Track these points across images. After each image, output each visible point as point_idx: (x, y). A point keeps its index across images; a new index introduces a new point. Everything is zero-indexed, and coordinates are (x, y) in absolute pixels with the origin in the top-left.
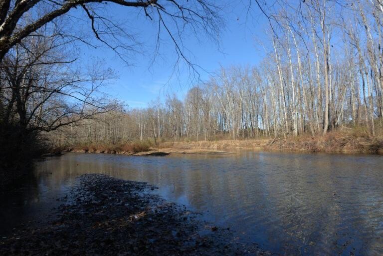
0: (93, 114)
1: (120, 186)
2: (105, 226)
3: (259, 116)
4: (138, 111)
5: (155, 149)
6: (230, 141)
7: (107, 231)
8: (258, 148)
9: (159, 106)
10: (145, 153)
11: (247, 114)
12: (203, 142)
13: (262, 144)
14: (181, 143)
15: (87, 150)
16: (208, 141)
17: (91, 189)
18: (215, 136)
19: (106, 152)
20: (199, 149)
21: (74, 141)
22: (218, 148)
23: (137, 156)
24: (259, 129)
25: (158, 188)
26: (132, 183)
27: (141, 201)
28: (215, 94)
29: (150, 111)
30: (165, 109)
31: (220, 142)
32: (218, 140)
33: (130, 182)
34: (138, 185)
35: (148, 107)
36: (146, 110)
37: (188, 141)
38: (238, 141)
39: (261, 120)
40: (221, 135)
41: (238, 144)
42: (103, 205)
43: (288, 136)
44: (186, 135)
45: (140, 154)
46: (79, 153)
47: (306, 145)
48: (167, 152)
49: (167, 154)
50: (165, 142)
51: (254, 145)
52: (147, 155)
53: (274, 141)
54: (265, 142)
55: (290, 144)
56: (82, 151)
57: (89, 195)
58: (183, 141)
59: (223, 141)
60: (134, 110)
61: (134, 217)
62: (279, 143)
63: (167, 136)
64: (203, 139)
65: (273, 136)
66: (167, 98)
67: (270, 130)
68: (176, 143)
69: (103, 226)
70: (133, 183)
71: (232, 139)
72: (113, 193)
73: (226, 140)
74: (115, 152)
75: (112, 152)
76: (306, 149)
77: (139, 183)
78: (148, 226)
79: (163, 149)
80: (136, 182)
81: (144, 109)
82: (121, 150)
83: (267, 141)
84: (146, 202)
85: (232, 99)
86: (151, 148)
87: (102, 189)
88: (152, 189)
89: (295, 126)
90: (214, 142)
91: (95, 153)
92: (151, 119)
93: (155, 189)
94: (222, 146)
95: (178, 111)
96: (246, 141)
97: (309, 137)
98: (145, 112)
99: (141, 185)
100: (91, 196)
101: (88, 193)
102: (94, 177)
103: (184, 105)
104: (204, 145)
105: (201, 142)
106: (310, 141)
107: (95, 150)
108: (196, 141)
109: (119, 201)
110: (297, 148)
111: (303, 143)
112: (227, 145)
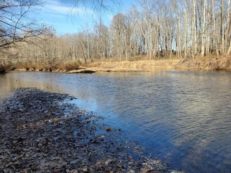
0: (24, 38)
1: (46, 97)
2: (23, 128)
3: (174, 40)
4: (70, 35)
5: (84, 67)
6: (147, 61)
7: (22, 131)
8: (169, 67)
9: (87, 31)
10: (75, 71)
11: (163, 37)
12: (125, 62)
13: (173, 64)
14: (107, 63)
15: (28, 69)
16: (129, 61)
17: (21, 100)
18: (135, 57)
19: (44, 70)
20: (121, 68)
21: (16, 61)
22: (137, 67)
23: (69, 73)
24: (173, 51)
25: (76, 99)
26: (56, 95)
27: (59, 108)
28: (136, 20)
29: (80, 35)
30: (93, 34)
31: (139, 62)
32: (137, 60)
33: (55, 94)
34: (61, 96)
35: (78, 32)
36: (77, 34)
37: (112, 62)
38: (153, 61)
39: (175, 43)
40: (140, 56)
41: (153, 64)
42: (27, 112)
43: (196, 56)
44: (111, 56)
45: (71, 71)
46: (21, 71)
47: (210, 64)
48: (94, 71)
49: (94, 72)
50: (93, 62)
51: (167, 64)
52: (77, 73)
53: (184, 61)
54: (176, 61)
55: (196, 64)
56: (24, 70)
57: (18, 104)
58: (108, 61)
59: (141, 61)
60: (67, 34)
61: (48, 121)
62: (188, 63)
63: (95, 57)
64: (124, 60)
65: (183, 57)
66: (95, 24)
67: (181, 52)
68: (103, 63)
69: (21, 128)
70: (58, 95)
71: (148, 59)
72: (38, 102)
73: (144, 60)
74: (51, 70)
75: (49, 70)
76: (209, 68)
77: (62, 95)
78: (57, 128)
79: (91, 68)
80: (59, 94)
81: (75, 34)
82: (56, 68)
83: (178, 61)
84: (62, 110)
85: (150, 24)
86: (81, 67)
87: (30, 100)
88: (71, 100)
89: (203, 49)
90: (134, 62)
91: (34, 71)
92: (82, 43)
93: (73, 99)
94: (140, 65)
95: (104, 35)
96: (160, 61)
97: (213, 58)
98: (76, 36)
99: (64, 96)
100: (19, 105)
101: (17, 102)
102: (27, 90)
103: (109, 30)
104: (125, 64)
105: (123, 62)
106: (214, 61)
107: (35, 69)
108: (119, 61)
109: (41, 109)
110: (202, 67)
111: (208, 63)
112: (144, 65)
